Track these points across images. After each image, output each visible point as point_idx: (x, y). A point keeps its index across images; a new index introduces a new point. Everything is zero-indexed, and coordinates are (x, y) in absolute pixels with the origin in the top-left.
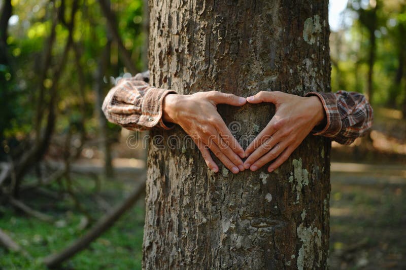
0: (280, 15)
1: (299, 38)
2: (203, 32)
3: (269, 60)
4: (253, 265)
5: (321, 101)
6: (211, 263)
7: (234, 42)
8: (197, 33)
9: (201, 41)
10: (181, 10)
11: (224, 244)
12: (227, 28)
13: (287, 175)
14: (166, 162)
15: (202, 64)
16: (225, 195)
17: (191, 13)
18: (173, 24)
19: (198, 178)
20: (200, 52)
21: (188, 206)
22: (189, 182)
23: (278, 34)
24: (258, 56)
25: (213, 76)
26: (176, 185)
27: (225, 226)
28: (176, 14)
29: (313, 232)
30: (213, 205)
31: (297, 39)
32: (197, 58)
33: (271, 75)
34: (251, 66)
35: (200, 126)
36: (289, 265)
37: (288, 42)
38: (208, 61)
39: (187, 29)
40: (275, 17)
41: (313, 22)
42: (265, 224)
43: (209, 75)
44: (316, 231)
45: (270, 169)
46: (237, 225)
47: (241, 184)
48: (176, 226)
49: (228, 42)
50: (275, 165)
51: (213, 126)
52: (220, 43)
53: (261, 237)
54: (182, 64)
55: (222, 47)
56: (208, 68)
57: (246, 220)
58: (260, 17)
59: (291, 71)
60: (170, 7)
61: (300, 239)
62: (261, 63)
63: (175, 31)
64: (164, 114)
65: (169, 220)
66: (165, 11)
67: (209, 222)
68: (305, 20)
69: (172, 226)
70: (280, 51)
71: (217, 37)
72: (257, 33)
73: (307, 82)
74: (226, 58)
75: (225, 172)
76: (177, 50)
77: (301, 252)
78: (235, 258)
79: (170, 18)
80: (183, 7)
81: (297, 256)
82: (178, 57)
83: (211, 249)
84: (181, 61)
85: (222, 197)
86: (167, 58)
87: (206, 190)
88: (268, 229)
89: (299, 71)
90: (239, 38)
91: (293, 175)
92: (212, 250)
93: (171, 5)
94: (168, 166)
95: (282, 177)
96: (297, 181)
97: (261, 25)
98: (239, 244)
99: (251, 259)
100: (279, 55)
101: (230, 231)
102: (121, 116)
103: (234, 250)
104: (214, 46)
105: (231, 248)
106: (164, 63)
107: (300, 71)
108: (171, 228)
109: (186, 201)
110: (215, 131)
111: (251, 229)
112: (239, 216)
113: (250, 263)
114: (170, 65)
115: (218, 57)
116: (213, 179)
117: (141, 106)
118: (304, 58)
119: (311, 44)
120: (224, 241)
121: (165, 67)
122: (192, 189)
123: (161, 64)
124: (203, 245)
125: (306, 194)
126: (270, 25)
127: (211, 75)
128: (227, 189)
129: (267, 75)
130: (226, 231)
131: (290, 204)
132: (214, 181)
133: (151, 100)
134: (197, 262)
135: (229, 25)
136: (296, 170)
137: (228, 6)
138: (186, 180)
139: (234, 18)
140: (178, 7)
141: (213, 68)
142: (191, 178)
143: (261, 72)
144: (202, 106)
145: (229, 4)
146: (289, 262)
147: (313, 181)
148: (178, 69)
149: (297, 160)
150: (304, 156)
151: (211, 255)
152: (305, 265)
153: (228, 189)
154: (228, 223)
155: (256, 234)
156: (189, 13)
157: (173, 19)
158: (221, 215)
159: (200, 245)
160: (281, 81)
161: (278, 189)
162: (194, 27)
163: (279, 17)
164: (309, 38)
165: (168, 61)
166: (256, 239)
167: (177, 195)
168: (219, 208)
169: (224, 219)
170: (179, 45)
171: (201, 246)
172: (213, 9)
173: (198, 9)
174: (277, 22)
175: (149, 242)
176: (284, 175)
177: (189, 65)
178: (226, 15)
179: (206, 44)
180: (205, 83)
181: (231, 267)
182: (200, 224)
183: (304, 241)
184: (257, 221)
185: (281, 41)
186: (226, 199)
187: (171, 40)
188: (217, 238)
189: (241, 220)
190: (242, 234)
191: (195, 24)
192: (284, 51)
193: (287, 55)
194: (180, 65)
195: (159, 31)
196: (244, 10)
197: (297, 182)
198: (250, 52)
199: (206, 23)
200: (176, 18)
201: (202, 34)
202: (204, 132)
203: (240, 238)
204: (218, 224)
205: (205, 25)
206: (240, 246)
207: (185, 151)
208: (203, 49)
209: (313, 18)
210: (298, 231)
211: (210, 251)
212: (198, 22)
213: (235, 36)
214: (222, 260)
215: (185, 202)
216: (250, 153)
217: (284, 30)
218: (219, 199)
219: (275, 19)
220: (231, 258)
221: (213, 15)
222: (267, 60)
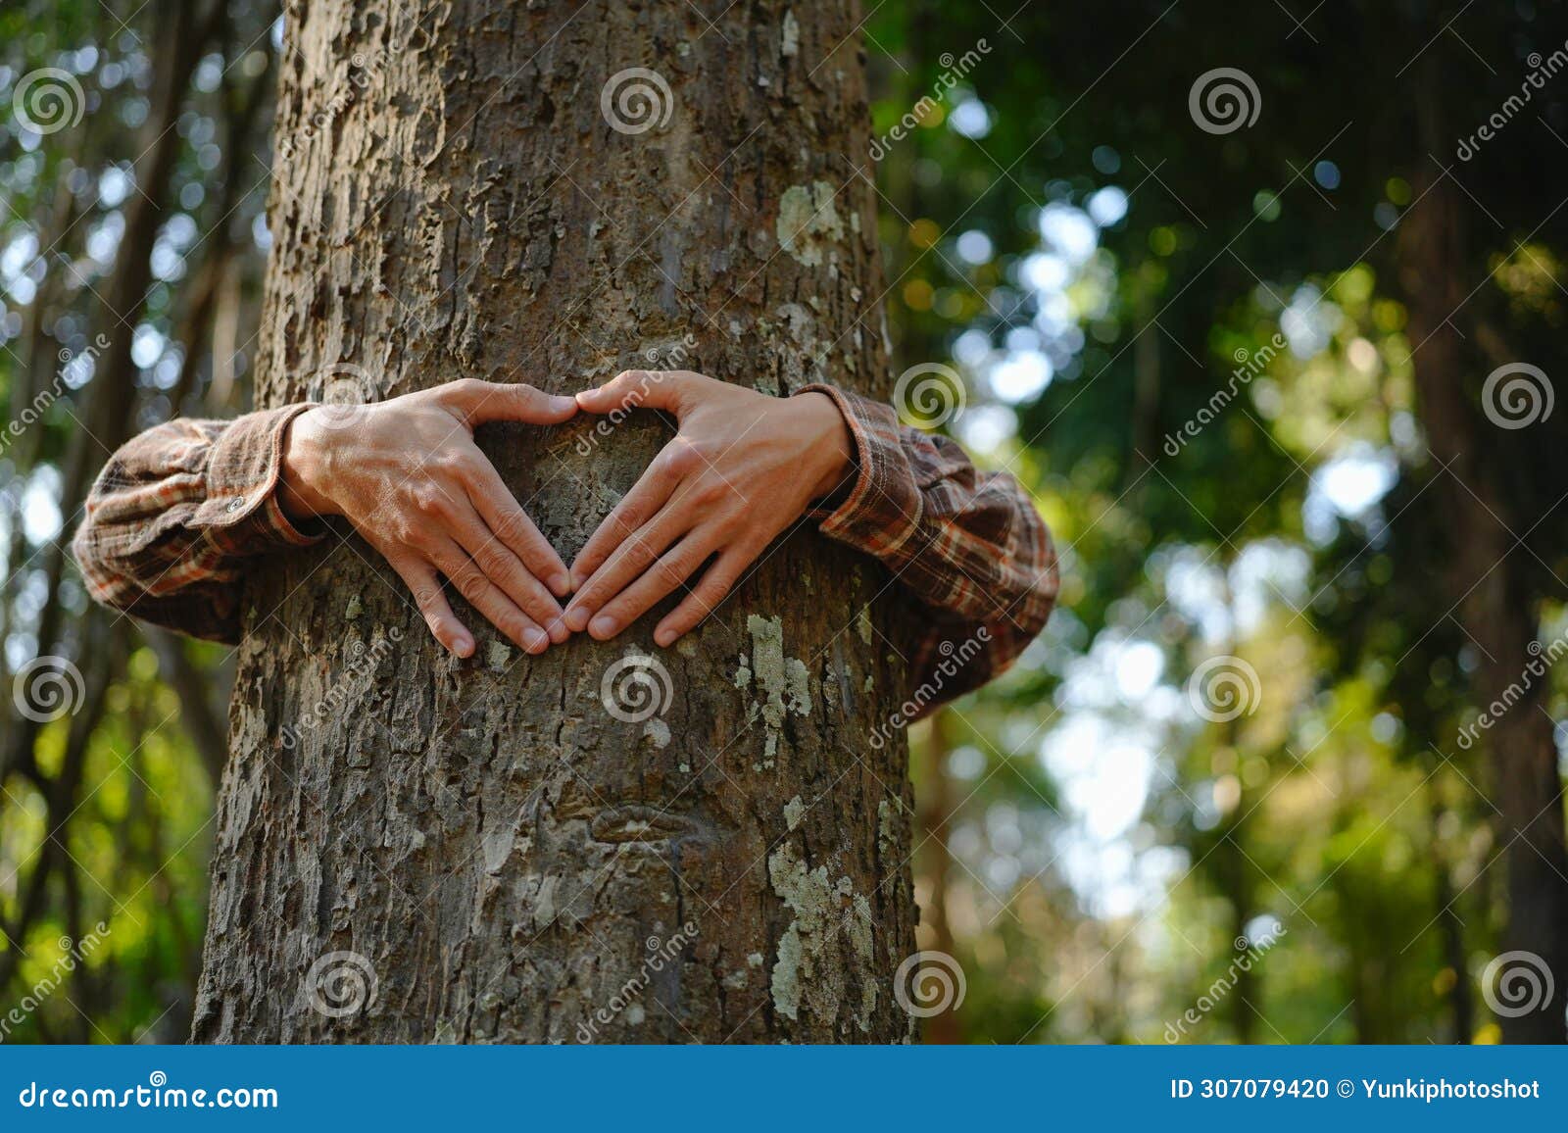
0: (694, 156)
1: (763, 235)
2: (436, 218)
3: (659, 283)
4: (596, 987)
5: (835, 403)
6: (436, 1003)
7: (536, 234)
8: (414, 223)
9: (427, 246)
10: (363, 168)
11: (488, 920)
12: (515, 194)
13: (727, 661)
14: (291, 683)
15: (427, 314)
16: (496, 737)
17: (398, 166)
18: (336, 217)
19: (400, 693)
20: (422, 282)
21: (362, 803)
22: (369, 715)
23: (688, 212)
24: (619, 274)
25: (464, 346)
26: (320, 746)
27: (495, 850)
28: (347, 183)
29: (836, 893)
30: (452, 781)
31: (753, 237)
32: (411, 300)
33: (665, 335)
34: (595, 306)
35: (409, 487)
36: (738, 985)
37: (724, 239)
38: (447, 303)
39: (381, 216)
40: (678, 159)
41: (813, 201)
42: (644, 827)
43: (451, 346)
44: (848, 890)
45: (663, 634)
46: (539, 841)
47: (554, 691)
48: (311, 900)
49: (516, 237)
50: (680, 617)
51: (456, 479)
52: (491, 240)
53: (630, 875)
54: (362, 332)
55: (496, 254)
56: (448, 326)
57: (574, 822)
58: (627, 159)
59: (736, 328)
60: (332, 167)
61: (783, 899)
62: (630, 295)
63: (339, 235)
64: (285, 472)
65: (289, 883)
66: (314, 187)
67: (435, 846)
68: (783, 190)
69: (299, 902)
70: (697, 263)
71: (482, 224)
72: (615, 205)
73: (793, 375)
74: (510, 286)
75: (499, 654)
76: (345, 292)
77: (788, 947)
78: (529, 968)
79: (328, 201)
80: (370, 155)
81: (772, 959)
82: (349, 310)
83: (439, 948)
84: (355, 324)
85: (487, 747)
86: (314, 332)
87: (426, 731)
88: (657, 846)
89: (764, 334)
90: (555, 222)
91: (750, 667)
92: (444, 950)
93: (332, 160)
94: (297, 693)
95: (708, 667)
96: (766, 686)
97: (629, 184)
98: (544, 909)
99: (590, 960)
100: (691, 273)
101: (511, 870)
102: (132, 527)
103: (528, 933)
104: (469, 256)
105: (516, 928)
106: (302, 351)
107: (769, 334)
108: (293, 910)
109: (353, 789)
110: (461, 501)
111: (591, 851)
112: (546, 808)
113: (585, 976)
114: (322, 352)
115: (484, 286)
116: (454, 687)
117: (205, 470)
118: (783, 301)
119: (808, 264)
120: (489, 905)
121: (306, 363)
122: (375, 738)
123: (293, 357)
124: (410, 941)
125: (800, 743)
126: (660, 181)
127: (458, 344)
128: (504, 718)
129: (652, 335)
130: (496, 867)
131: (738, 767)
132: (458, 693)
133: (244, 439)
134: (386, 1010)
135: (523, 186)
136: (758, 649)
137: (518, 130)
138: (357, 713)
139: (537, 164)
140: (354, 161)
141: (464, 323)
142: (375, 702)
143: (630, 324)
144: (419, 425)
145: (523, 125)
146: (739, 974)
147: (830, 710)
148: (345, 349)
149: (764, 621)
150: (791, 613)
151: (440, 972)
152: (803, 1001)
153: (510, 716)
154: (508, 837)
155: (609, 866)
156: (390, 168)
157: (339, 201)
158: (481, 815)
159: (400, 940)
160: (702, 359)
161: (693, 705)
162: (406, 205)
163: (691, 162)
164: (801, 245)
165: (315, 341)
166: (611, 885)
167: (323, 778)
168: (474, 788)
169: (490, 824)
170: (354, 271)
171: (403, 944)
172: (471, 146)
173: (421, 150)
174: (685, 177)
175: (208, 1001)
176: (714, 663)
177: (383, 328)
178: (513, 157)
179: (445, 251)
180: (437, 374)
181: (512, 1002)
182: (400, 858)
183: (797, 907)
184: (614, 814)
185: (698, 234)
186: (500, 754)
187: (327, 270)
188: (464, 903)
189: (553, 823)
190: (557, 871)
191: (409, 200)
192: (711, 263)
193: (719, 275)
194: (353, 338)
195: (292, 254)
196: (572, 141)
197: (767, 694)
198: (592, 262)
199: (446, 187)
200: (346, 194)
201: (431, 223)
202: (423, 504)
203: (550, 883)
204: (467, 851)
205: (443, 193)
206: (550, 915)
207: (358, 610)
208: (433, 268)
209: (811, 190)
210: (772, 870)
211: (436, 958)
212: (418, 190)
213: (541, 217)
214: (480, 980)
215: (349, 796)
216: (588, 572)
217: (710, 201)
218: (475, 754)
219: (677, 166)
220: (515, 969)
221: (469, 163)
222: (650, 284)
